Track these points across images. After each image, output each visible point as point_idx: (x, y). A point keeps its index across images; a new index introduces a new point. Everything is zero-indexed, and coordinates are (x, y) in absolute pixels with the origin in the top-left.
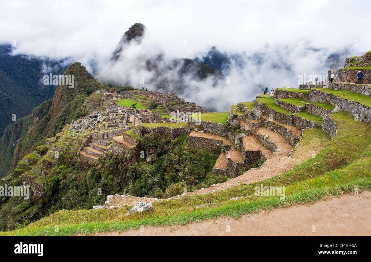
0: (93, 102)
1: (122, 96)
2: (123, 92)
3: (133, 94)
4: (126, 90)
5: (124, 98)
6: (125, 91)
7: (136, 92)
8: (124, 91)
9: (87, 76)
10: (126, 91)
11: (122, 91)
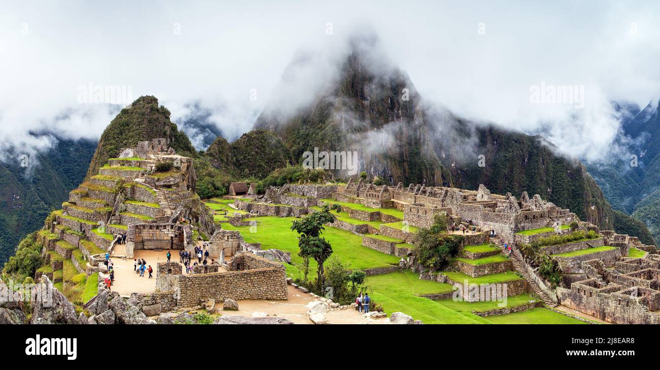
0: (87, 201)
1: (273, 205)
2: (278, 190)
3: (320, 196)
4: (291, 181)
5: (278, 212)
6: (286, 186)
7: (333, 189)
8: (282, 185)
9: (171, 141)
10: (292, 185)
11: (275, 184)
